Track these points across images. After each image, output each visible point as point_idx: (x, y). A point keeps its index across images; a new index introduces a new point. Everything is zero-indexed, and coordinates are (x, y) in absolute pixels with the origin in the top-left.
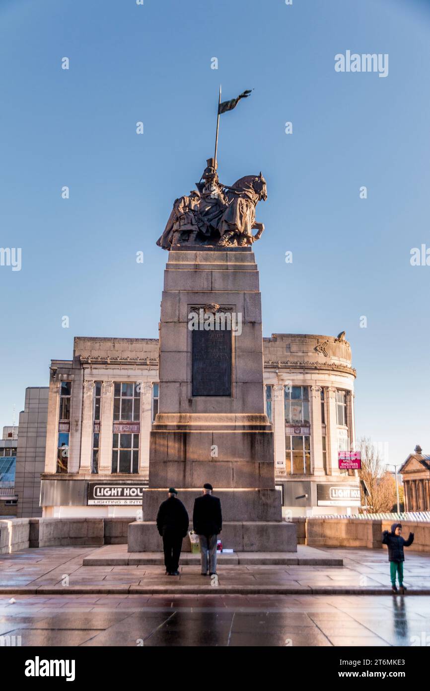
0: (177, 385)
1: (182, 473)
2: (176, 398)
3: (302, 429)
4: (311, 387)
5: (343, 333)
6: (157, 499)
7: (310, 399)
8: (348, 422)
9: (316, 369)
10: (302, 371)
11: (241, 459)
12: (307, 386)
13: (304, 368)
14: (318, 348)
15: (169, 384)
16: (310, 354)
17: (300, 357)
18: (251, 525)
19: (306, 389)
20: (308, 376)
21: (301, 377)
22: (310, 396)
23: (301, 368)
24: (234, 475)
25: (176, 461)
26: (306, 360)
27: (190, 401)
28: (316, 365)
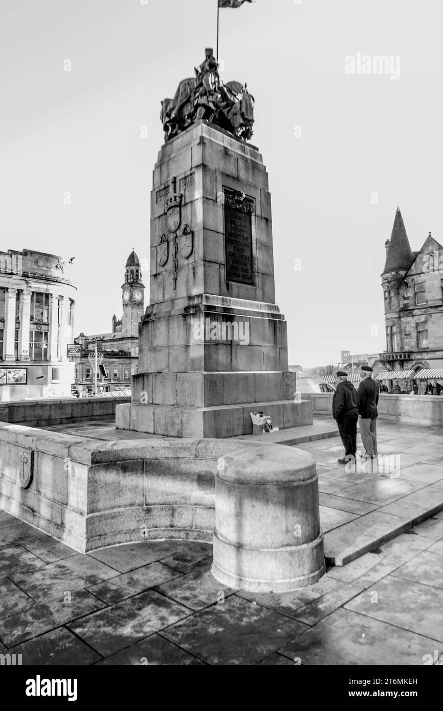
0: (217, 266)
1: (229, 356)
2: (217, 280)
3: (43, 326)
4: (52, 295)
5: (74, 258)
6: (216, 382)
7: (49, 304)
8: (71, 324)
9: (57, 282)
10: (46, 282)
11: (269, 344)
12: (48, 294)
13: (48, 280)
14: (58, 266)
15: (211, 264)
16: (52, 270)
17: (45, 271)
18: (288, 404)
19: (47, 296)
20: (49, 286)
21: (45, 286)
22: (50, 302)
23: (47, 279)
24: (265, 358)
25: (225, 344)
26: (49, 274)
27: (228, 285)
28: (57, 279)
